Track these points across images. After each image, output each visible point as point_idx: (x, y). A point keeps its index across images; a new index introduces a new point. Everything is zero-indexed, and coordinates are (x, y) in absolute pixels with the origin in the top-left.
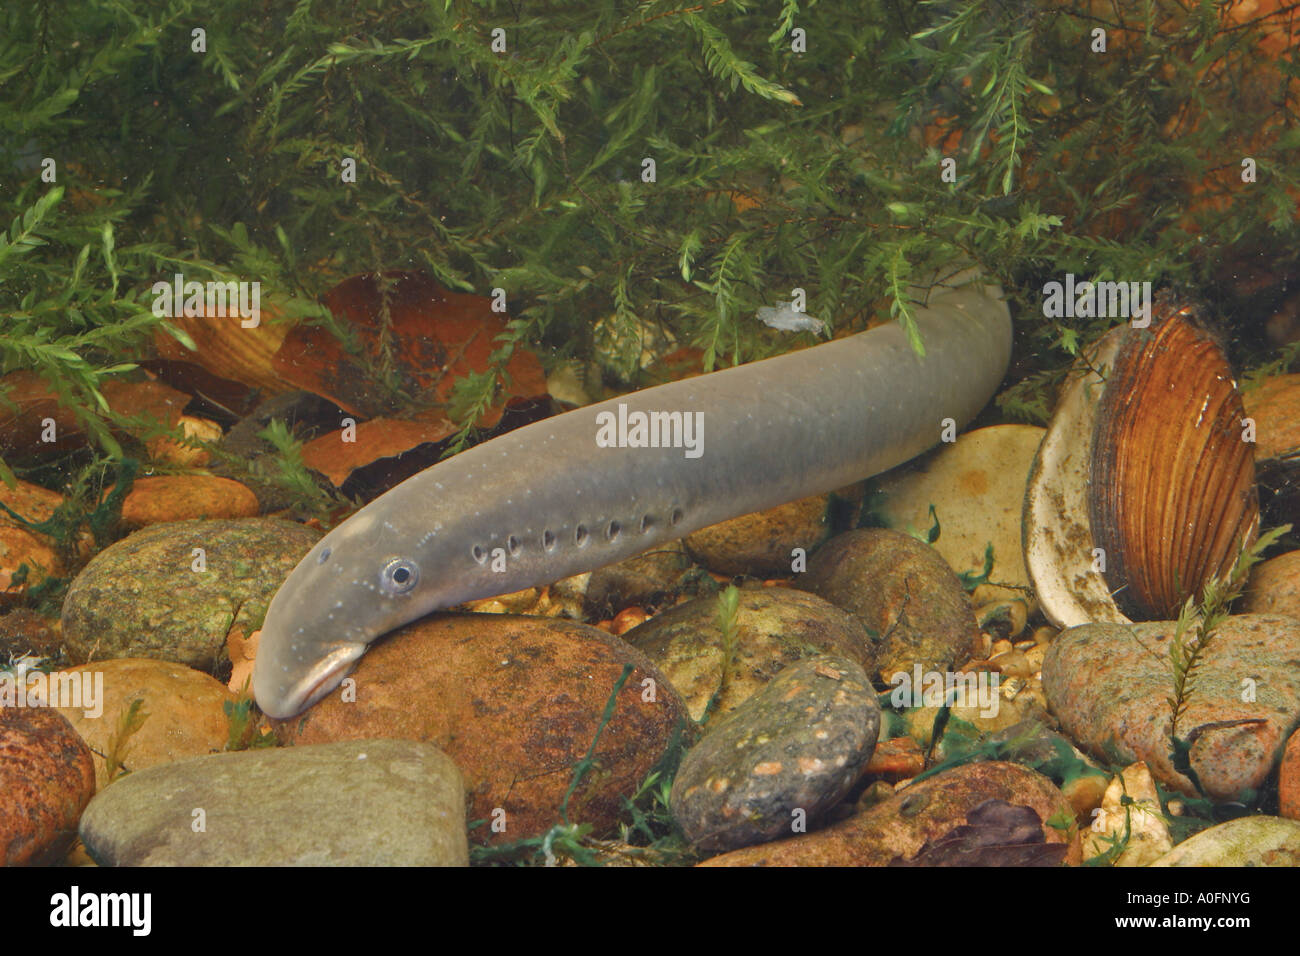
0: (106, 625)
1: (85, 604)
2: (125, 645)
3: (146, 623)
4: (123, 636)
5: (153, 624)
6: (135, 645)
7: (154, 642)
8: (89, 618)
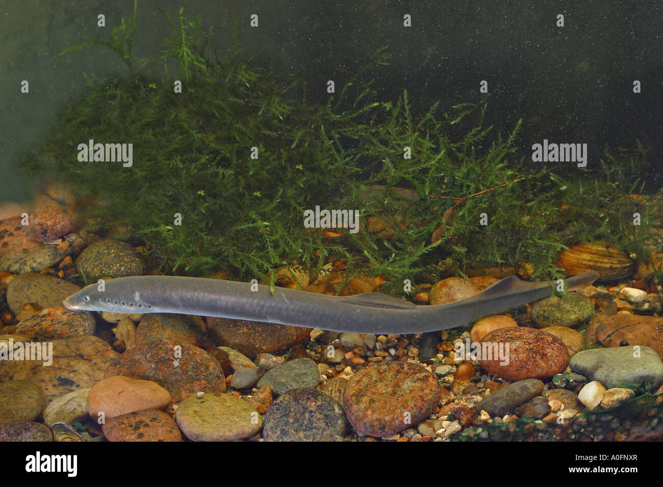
0: (548, 318)
1: (542, 313)
2: (553, 323)
3: (558, 317)
4: (552, 320)
5: (559, 318)
6: (555, 323)
7: (559, 322)
8: (544, 316)
